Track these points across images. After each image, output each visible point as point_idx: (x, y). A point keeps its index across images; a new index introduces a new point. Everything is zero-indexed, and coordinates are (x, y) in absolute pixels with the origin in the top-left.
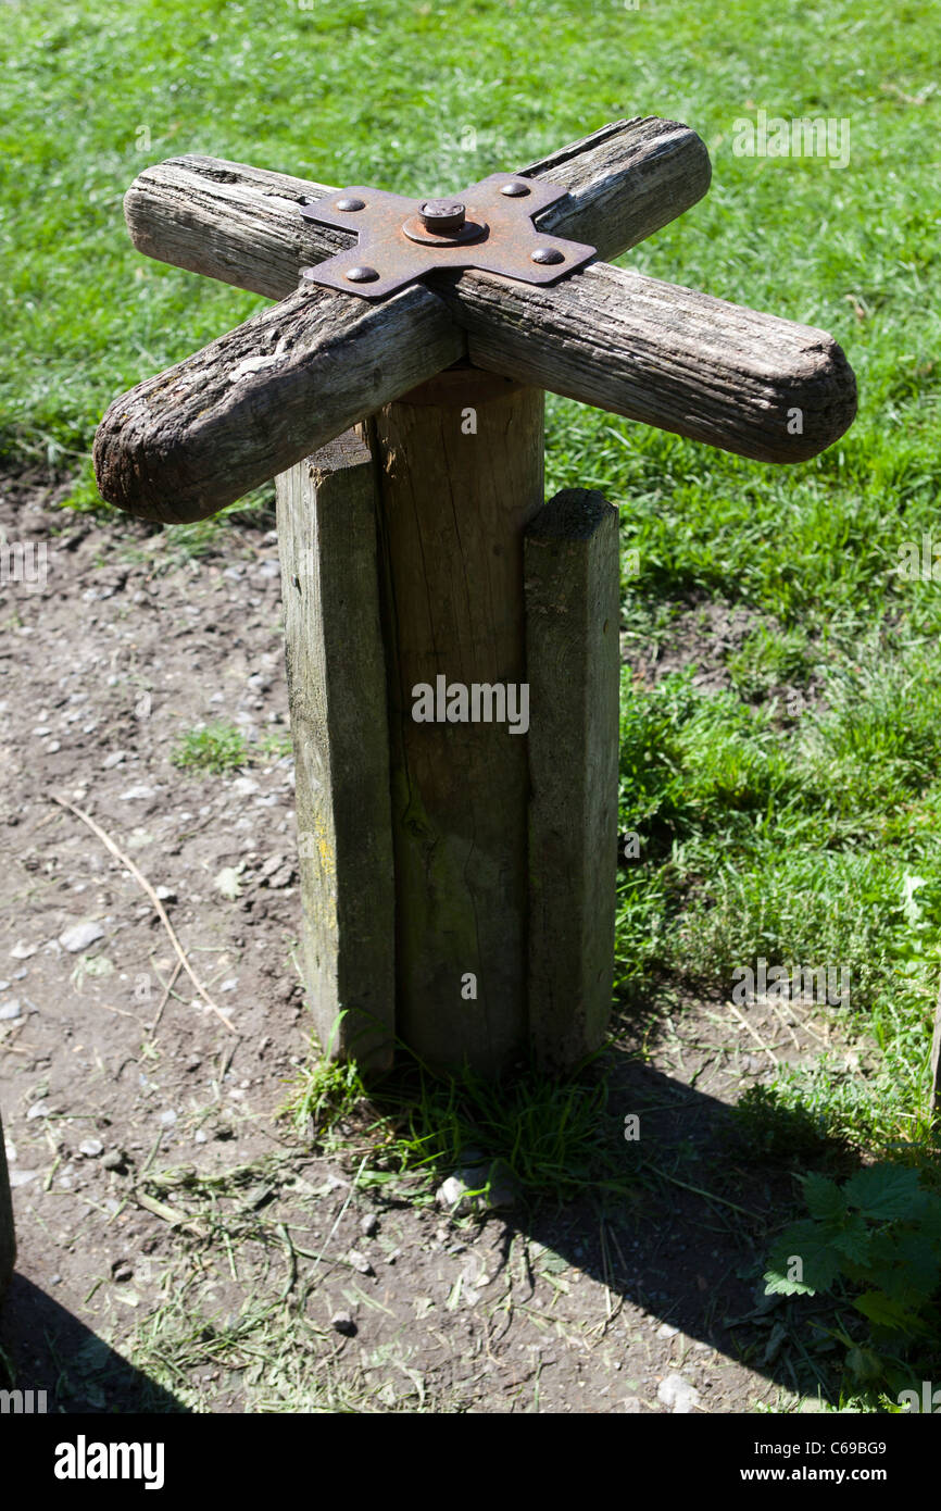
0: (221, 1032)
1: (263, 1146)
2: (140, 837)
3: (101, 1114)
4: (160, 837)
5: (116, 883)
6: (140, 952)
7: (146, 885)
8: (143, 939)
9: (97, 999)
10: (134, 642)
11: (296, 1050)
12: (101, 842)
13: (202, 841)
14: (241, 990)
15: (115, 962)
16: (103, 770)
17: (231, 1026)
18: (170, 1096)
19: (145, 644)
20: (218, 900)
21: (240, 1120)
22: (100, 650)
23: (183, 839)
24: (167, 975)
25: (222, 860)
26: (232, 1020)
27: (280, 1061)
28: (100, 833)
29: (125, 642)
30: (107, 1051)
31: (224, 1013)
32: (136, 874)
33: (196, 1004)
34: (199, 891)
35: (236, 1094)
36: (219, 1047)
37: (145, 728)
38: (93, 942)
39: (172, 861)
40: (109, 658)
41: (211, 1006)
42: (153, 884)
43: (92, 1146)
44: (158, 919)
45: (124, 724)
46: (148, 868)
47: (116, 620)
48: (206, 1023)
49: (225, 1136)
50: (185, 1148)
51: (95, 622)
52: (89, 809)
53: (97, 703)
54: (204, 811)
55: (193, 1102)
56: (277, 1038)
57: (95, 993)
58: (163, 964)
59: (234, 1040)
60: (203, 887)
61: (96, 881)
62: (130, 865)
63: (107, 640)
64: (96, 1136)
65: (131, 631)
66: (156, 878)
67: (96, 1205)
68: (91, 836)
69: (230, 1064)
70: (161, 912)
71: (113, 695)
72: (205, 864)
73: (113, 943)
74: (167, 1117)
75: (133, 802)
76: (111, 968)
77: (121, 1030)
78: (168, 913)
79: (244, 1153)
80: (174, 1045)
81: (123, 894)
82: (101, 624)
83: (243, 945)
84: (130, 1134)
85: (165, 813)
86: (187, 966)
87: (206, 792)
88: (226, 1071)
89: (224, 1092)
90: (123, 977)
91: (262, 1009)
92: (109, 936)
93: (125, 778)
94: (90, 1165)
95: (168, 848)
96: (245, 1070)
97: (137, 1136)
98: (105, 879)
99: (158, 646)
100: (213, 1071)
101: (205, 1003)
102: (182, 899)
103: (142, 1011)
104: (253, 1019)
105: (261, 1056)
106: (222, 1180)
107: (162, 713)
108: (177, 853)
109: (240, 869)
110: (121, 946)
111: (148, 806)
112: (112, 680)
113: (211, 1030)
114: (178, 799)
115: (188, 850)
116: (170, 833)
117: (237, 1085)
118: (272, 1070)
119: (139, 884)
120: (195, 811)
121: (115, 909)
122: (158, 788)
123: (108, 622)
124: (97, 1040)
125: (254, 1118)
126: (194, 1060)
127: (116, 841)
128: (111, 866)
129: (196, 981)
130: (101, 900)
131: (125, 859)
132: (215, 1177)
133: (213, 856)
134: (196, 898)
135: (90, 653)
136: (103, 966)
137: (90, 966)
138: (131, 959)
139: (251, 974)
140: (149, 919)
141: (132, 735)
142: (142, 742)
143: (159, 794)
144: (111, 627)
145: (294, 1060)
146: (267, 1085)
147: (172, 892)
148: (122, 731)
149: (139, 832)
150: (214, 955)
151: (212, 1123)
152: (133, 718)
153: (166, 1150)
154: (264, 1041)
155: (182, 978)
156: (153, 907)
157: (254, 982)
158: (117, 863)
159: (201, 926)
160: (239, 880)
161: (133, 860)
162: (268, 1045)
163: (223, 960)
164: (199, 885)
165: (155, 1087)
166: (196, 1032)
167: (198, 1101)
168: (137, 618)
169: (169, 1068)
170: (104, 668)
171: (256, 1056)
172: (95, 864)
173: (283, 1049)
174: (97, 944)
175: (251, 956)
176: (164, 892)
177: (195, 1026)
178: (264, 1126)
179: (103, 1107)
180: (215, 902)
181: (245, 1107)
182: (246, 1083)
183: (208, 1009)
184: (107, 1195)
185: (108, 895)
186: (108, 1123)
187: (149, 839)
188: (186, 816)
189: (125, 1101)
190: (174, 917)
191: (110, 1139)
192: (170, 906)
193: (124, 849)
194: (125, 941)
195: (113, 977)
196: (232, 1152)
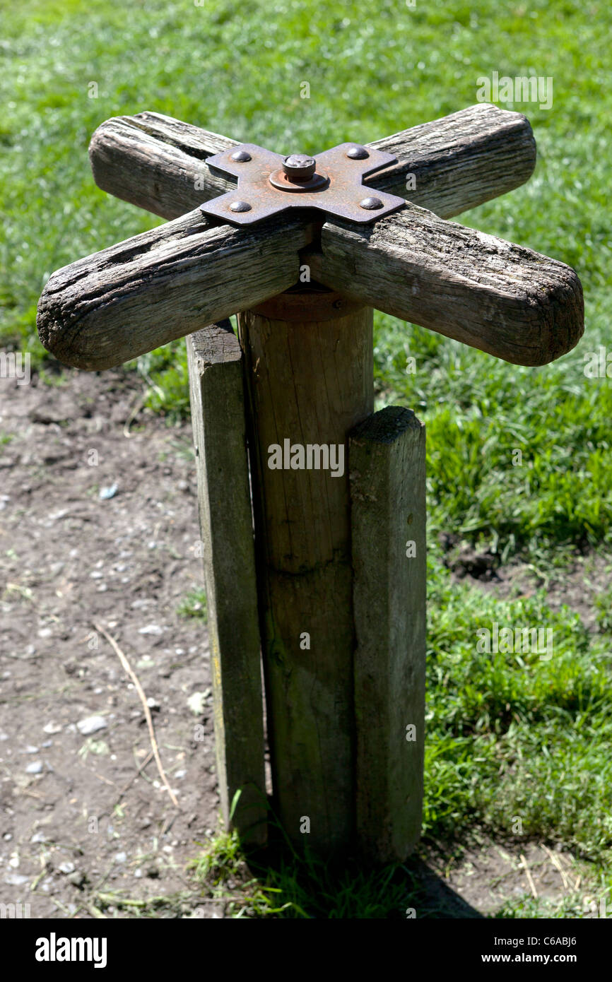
0: (168, 806)
1: (175, 886)
2: (146, 662)
3: (78, 847)
4: (159, 663)
5: (123, 691)
6: (128, 742)
7: (142, 696)
8: (131, 733)
9: (93, 769)
10: (173, 518)
11: (212, 825)
12: (119, 661)
13: (186, 671)
14: (188, 779)
15: (110, 746)
16: (132, 609)
17: (176, 802)
18: (125, 843)
19: (181, 522)
20: (187, 714)
21: (166, 867)
22: (149, 522)
23: (175, 667)
24: (142, 760)
25: (196, 687)
26: (178, 798)
27: (200, 831)
28: (120, 654)
29: (167, 518)
30: (92, 806)
31: (174, 793)
32: (137, 687)
33: (156, 784)
34: (175, 706)
35: (168, 849)
36: (164, 815)
37: (167, 584)
38: (98, 730)
39: (163, 682)
40: (153, 528)
41: (166, 787)
42: (147, 696)
43: (68, 867)
44: (144, 721)
45: (153, 578)
46: (146, 684)
47: (164, 500)
48: (160, 798)
49: (154, 875)
50: (126, 880)
51: (149, 500)
52: (117, 636)
53: (138, 560)
54: (193, 650)
55: (139, 850)
56: (202, 815)
57: (92, 765)
58: (141, 753)
59: (175, 813)
60: (180, 703)
61: (110, 688)
62: (135, 680)
63: (154, 515)
64: (72, 861)
65: (173, 510)
66: (150, 692)
67: (61, 906)
68: (114, 656)
69: (169, 828)
70: (148, 716)
71: (151, 556)
72: (184, 688)
73: (112, 733)
74: (120, 857)
75: (146, 636)
76: (107, 751)
77: (105, 793)
78: (153, 717)
79: (163, 889)
80: (136, 809)
81: (125, 700)
82: (153, 502)
83: (196, 748)
84: (93, 863)
85: (167, 647)
86: (157, 757)
87: (198, 636)
88: (166, 833)
89: (160, 847)
90: (114, 757)
91: (197, 794)
92: (110, 727)
93: (146, 618)
94: (64, 879)
95: (162, 672)
96: (177, 834)
97: (98, 866)
98: (116, 688)
99: (189, 524)
100: (156, 831)
101: (162, 783)
102: (164, 710)
103: (120, 783)
104: (189, 801)
105: (189, 826)
106: (145, 905)
107: (182, 575)
108: (167, 677)
109: (205, 694)
110: (117, 736)
111: (156, 640)
112: (151, 545)
113: (162, 804)
114: (177, 639)
115: (175, 676)
116: (166, 661)
117: (169, 844)
118: (195, 836)
119: (138, 694)
120: (186, 649)
121: (120, 710)
122: (166, 628)
123: (158, 501)
124: (87, 797)
125: (174, 866)
126: (147, 821)
127: (130, 662)
128: (123, 679)
129: (160, 767)
130: (110, 701)
131: (133, 675)
132: (141, 902)
133: (191, 683)
134: (173, 710)
135: (141, 523)
136: (102, 748)
137: (93, 746)
138: (122, 746)
139: (196, 768)
140: (139, 720)
141: (156, 588)
142: (163, 594)
143: (165, 633)
144: (160, 505)
145: (208, 832)
146: (189, 847)
147: (157, 703)
148: (150, 583)
149: (146, 658)
150: (175, 752)
151: (147, 866)
152: (161, 576)
153: (114, 879)
154: (192, 816)
155: (152, 765)
156: (143, 713)
157: (196, 774)
158: (126, 677)
159: (171, 731)
160: (204, 702)
161: (138, 676)
162: (195, 819)
163: (180, 756)
164: (176, 702)
165: (117, 835)
166: (152, 803)
167: (143, 850)
168: (179, 501)
169: (129, 825)
170: (150, 535)
171: (186, 826)
172: (112, 675)
173: (203, 823)
174: (101, 732)
175: (199, 756)
176: (152, 702)
177: (152, 799)
178: (180, 874)
179: (81, 843)
180: (184, 716)
181: (171, 859)
182: (175, 843)
183: (163, 788)
184: (69, 901)
185: (115, 699)
186: (81, 854)
187: (151, 664)
188: (179, 651)
189: (96, 842)
190: (156, 721)
191: (81, 865)
192: (155, 713)
193: (133, 668)
194: (120, 733)
195: (107, 756)
196: (156, 887)
